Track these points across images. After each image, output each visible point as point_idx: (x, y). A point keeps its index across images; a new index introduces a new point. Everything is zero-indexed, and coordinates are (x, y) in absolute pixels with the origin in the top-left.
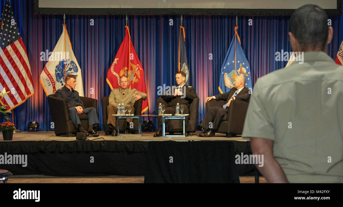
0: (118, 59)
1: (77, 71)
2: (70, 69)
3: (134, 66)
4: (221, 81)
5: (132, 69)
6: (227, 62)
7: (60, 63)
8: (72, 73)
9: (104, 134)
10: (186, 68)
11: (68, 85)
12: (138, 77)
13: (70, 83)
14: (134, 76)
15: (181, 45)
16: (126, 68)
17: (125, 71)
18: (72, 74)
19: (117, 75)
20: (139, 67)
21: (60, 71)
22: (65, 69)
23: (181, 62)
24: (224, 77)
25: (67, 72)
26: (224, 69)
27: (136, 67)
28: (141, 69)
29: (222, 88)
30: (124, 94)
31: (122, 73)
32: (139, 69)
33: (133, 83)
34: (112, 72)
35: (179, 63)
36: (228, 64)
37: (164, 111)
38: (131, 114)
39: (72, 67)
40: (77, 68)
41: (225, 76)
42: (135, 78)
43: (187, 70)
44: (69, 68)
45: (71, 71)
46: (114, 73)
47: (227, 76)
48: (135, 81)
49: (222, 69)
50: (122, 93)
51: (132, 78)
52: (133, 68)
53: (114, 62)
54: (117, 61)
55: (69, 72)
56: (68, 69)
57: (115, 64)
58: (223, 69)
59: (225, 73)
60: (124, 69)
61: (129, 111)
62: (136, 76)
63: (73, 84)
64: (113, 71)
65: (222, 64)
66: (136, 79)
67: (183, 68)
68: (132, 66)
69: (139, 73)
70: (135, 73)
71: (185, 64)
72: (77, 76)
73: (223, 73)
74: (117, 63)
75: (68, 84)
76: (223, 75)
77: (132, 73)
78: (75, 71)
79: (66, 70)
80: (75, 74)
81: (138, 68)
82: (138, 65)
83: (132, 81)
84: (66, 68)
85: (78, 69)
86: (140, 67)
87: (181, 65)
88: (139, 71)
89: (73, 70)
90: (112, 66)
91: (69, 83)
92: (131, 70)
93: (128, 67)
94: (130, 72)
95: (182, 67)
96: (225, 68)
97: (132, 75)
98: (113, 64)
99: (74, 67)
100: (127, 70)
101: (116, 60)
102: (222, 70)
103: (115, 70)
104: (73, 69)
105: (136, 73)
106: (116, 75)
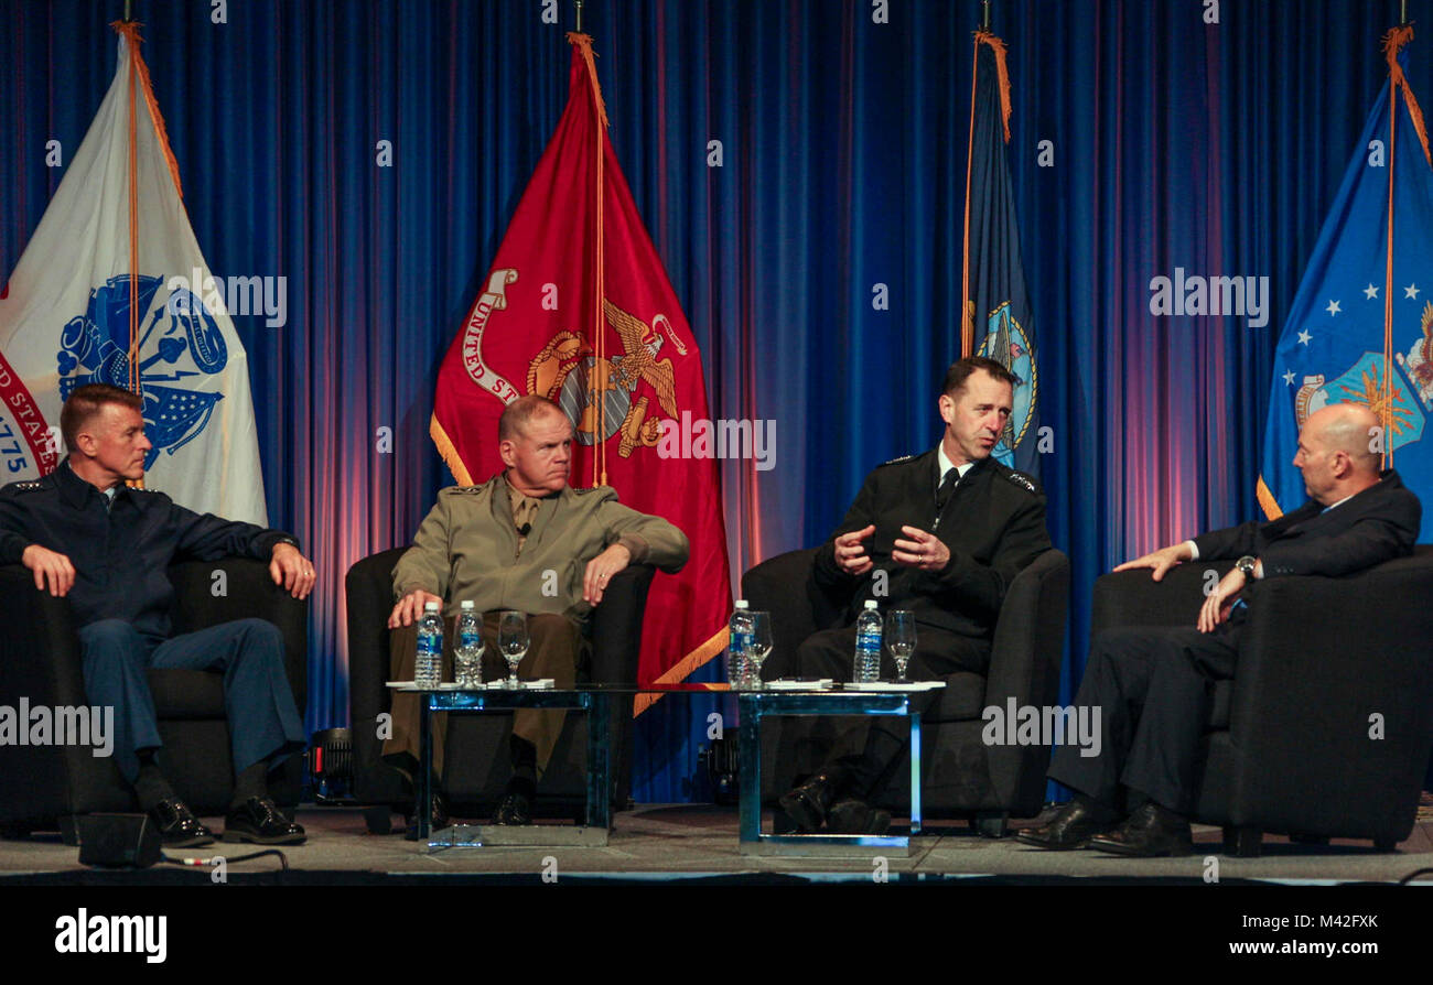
0: (514, 276)
1: (215, 360)
2: (169, 350)
3: (632, 328)
4: (1276, 433)
5: (615, 346)
6: (1320, 296)
7: (92, 301)
8: (180, 374)
9: (361, 822)
10: (1017, 337)
11: (92, 458)
12: (662, 403)
13: (106, 443)
14: (634, 399)
15: (982, 166)
16: (572, 344)
17: (563, 363)
18: (183, 384)
19: (505, 391)
20: (666, 338)
21: (89, 364)
22: (134, 347)
23: (974, 297)
24: (1300, 404)
25: (148, 372)
26: (1298, 347)
27: (647, 331)
28: (683, 352)
29: (1285, 488)
30: (525, 530)
31: (543, 375)
32: (667, 350)
33: (624, 453)
34: (469, 369)
35: (968, 306)
36: (1334, 308)
37: (765, 655)
38: (520, 679)
39: (181, 332)
40: (222, 343)
41: (1305, 396)
42: (640, 411)
43: (1022, 352)
44: (163, 343)
45: (172, 359)
46: (488, 380)
47: (1323, 395)
48: (638, 438)
49: (1281, 349)
50: (512, 522)
51: (616, 415)
52: (626, 343)
53: (486, 299)
54: (508, 287)
55: (162, 367)
56: (150, 349)
57: (495, 312)
58: (1290, 346)
59: (1308, 380)
60: (555, 347)
61: (512, 658)
62: (644, 401)
63: (123, 447)
64: (475, 365)
65: (1288, 313)
66: (645, 420)
67: (993, 339)
68: (621, 328)
69: (671, 376)
70: (641, 380)
71: (1006, 310)
72: (219, 396)
73: (1289, 377)
74: (504, 305)
75: (90, 449)
76: (1293, 390)
77: (618, 375)
78: (200, 365)
79: (143, 356)
80: (204, 383)
81: (658, 344)
82: (659, 318)
83: (618, 436)
84: (138, 341)
85: (224, 351)
86: (672, 335)
87: (974, 320)
88: (666, 361)
89: (186, 354)
90: (471, 329)
91: (95, 442)
92: (608, 358)
93: (587, 336)
94: (600, 372)
95: (987, 333)
96: (1304, 337)
97: (615, 392)
98: (479, 314)
99: (198, 336)
100: (582, 358)
101: (498, 280)
102: (1285, 355)
103: (491, 359)
104: (193, 349)
105: (646, 376)
106: (501, 395)
